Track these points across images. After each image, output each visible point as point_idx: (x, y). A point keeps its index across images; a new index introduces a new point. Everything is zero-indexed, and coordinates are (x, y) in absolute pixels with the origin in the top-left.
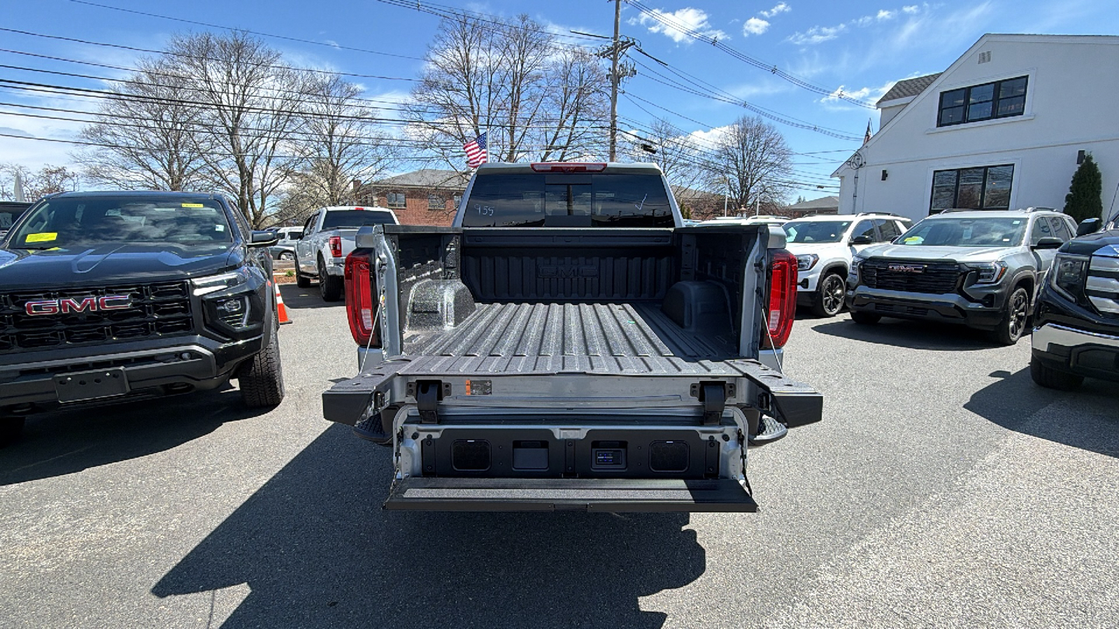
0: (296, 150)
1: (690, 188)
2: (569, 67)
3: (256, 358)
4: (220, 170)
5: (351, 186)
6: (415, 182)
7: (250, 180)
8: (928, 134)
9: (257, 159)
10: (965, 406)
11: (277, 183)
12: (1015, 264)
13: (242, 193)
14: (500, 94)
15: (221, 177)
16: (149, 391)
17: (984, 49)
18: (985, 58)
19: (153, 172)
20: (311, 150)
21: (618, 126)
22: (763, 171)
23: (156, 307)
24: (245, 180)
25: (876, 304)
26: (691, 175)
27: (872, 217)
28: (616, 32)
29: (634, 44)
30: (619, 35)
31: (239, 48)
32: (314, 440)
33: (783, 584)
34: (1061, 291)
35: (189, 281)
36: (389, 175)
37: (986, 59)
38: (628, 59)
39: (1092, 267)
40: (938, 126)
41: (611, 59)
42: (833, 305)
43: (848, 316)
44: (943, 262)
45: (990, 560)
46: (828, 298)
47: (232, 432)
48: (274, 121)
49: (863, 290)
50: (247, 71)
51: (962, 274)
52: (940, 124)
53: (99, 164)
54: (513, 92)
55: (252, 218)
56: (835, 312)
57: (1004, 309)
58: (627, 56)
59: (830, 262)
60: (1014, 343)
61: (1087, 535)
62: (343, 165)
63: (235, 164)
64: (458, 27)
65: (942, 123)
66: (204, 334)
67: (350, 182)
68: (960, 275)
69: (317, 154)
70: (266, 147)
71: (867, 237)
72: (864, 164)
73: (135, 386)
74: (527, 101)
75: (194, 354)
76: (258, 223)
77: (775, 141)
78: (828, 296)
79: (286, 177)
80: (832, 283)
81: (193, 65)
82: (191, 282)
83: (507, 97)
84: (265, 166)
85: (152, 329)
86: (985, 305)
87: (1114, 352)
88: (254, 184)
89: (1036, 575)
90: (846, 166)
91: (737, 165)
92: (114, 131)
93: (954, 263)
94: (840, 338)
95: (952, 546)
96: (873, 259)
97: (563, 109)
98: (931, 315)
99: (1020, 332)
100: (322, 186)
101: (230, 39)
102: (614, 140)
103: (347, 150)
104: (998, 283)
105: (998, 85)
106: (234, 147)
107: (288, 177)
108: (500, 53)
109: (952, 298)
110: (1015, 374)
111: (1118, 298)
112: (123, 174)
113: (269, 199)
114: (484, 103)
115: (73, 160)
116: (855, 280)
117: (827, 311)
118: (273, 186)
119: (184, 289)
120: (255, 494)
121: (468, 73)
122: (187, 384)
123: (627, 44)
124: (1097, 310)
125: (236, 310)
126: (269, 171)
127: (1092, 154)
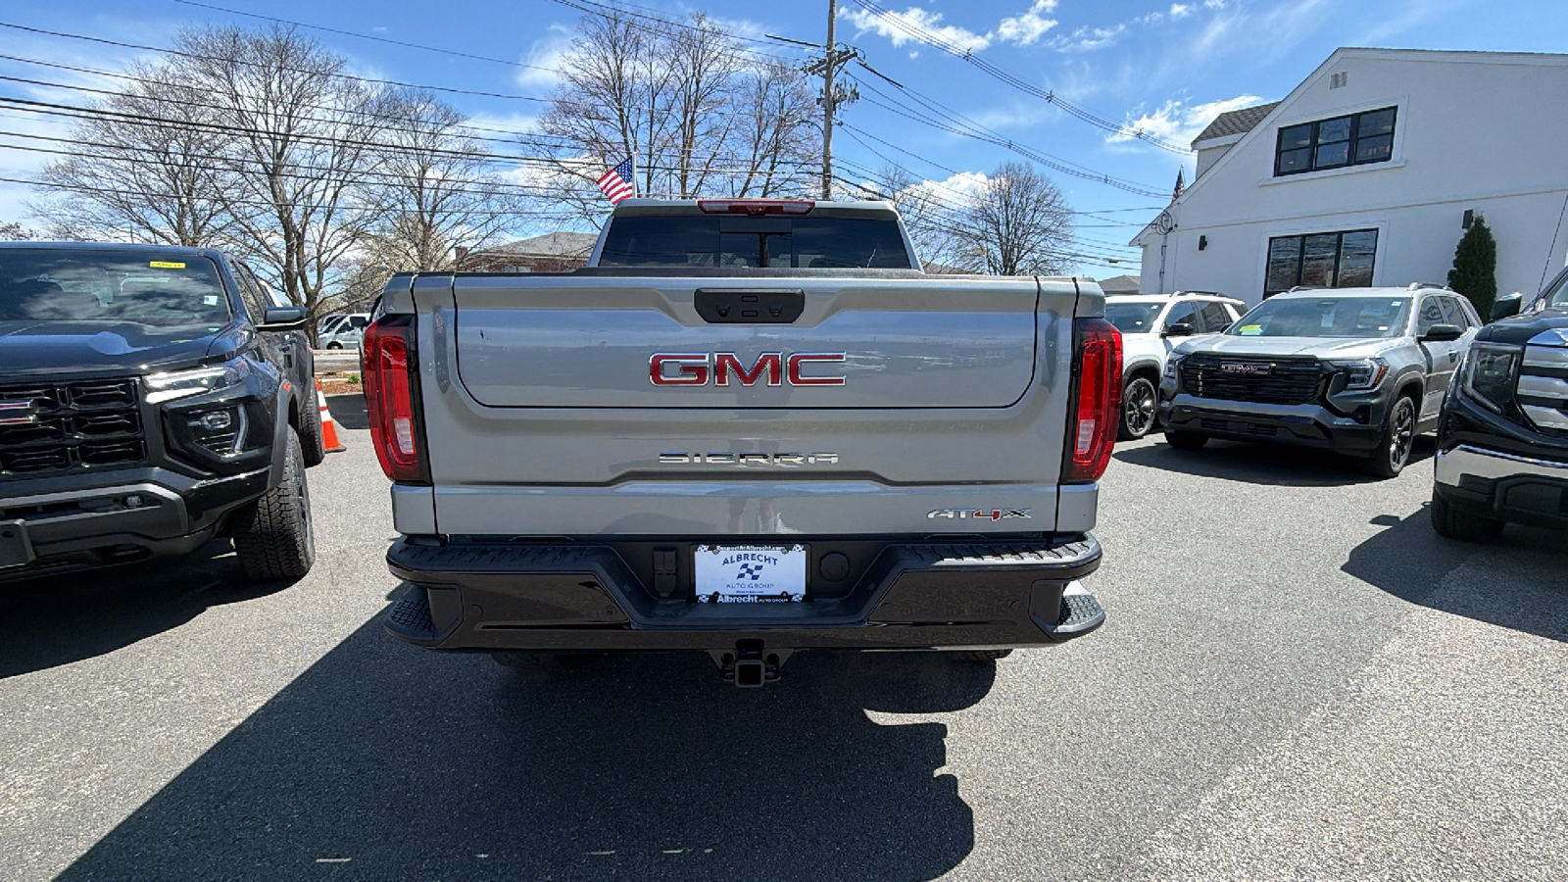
0: (368, 202)
1: (934, 262)
2: (764, 89)
3: (262, 503)
4: (254, 228)
5: (452, 256)
6: (546, 249)
7: (300, 245)
8: (1261, 186)
9: (310, 214)
10: (1343, 568)
11: (340, 248)
12: (1397, 363)
13: (289, 263)
14: (666, 125)
15: (257, 239)
16: (71, 559)
17: (1338, 70)
18: (1338, 81)
19: (154, 232)
20: (392, 201)
21: (834, 171)
22: (1033, 239)
23: (80, 422)
24: (293, 245)
25: (1203, 420)
26: (936, 244)
27: (1192, 297)
28: (830, 39)
29: (855, 55)
30: (835, 42)
31: (282, 51)
32: (351, 633)
33: (1099, 867)
34: (1479, 397)
35: (138, 379)
36: (508, 239)
37: (1341, 83)
38: (847, 76)
39: (1526, 362)
40: (1275, 176)
41: (824, 77)
42: (1140, 422)
43: (1161, 438)
44: (1299, 359)
45: (1419, 817)
46: (1132, 412)
47: (220, 621)
48: (336, 159)
49: (1183, 399)
50: (295, 86)
51: (1325, 376)
52: (1278, 173)
53: (71, 218)
54: (685, 122)
55: (304, 300)
56: (1141, 433)
57: (1383, 427)
58: (846, 73)
59: (1135, 360)
60: (1396, 475)
61: (1556, 770)
62: (439, 224)
63: (278, 220)
64: (606, 27)
65: (1282, 170)
66: (166, 466)
67: (450, 249)
68: (1322, 379)
69: (399, 207)
70: (324, 195)
71: (1186, 325)
72: (1174, 228)
73: (44, 550)
74: (703, 137)
75: (148, 499)
76: (312, 307)
77: (1049, 198)
78: (1134, 409)
79: (353, 241)
80: (1139, 391)
81: (213, 74)
82: (142, 382)
83: (676, 129)
84: (322, 225)
85: (75, 458)
86: (1357, 420)
87: (1559, 486)
88: (306, 251)
89: (1492, 841)
90: (1150, 230)
91: (998, 230)
92: (95, 171)
93: (1312, 360)
94: (1153, 469)
95: (1356, 794)
96: (1198, 356)
97: (756, 148)
98: (1281, 435)
99: (1403, 458)
100: (408, 254)
101: (268, 37)
102: (828, 191)
103: (444, 202)
104: (1376, 389)
105: (1356, 118)
106: (275, 197)
107: (357, 240)
108: (667, 67)
109: (1311, 411)
110: (1407, 519)
111: (1564, 408)
112: (109, 234)
113: (327, 273)
114: (643, 138)
115: (30, 212)
116: (1172, 385)
117: (1132, 431)
118: (335, 253)
119: (129, 392)
120: (240, 726)
121: (621, 95)
122: (139, 547)
123: (845, 56)
124: (1534, 424)
125: (223, 426)
126: (329, 231)
127: (1483, 215)
